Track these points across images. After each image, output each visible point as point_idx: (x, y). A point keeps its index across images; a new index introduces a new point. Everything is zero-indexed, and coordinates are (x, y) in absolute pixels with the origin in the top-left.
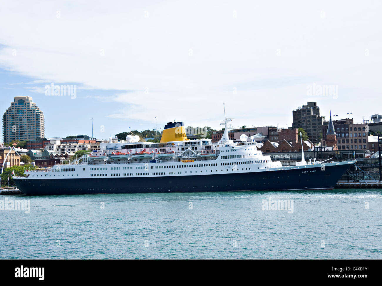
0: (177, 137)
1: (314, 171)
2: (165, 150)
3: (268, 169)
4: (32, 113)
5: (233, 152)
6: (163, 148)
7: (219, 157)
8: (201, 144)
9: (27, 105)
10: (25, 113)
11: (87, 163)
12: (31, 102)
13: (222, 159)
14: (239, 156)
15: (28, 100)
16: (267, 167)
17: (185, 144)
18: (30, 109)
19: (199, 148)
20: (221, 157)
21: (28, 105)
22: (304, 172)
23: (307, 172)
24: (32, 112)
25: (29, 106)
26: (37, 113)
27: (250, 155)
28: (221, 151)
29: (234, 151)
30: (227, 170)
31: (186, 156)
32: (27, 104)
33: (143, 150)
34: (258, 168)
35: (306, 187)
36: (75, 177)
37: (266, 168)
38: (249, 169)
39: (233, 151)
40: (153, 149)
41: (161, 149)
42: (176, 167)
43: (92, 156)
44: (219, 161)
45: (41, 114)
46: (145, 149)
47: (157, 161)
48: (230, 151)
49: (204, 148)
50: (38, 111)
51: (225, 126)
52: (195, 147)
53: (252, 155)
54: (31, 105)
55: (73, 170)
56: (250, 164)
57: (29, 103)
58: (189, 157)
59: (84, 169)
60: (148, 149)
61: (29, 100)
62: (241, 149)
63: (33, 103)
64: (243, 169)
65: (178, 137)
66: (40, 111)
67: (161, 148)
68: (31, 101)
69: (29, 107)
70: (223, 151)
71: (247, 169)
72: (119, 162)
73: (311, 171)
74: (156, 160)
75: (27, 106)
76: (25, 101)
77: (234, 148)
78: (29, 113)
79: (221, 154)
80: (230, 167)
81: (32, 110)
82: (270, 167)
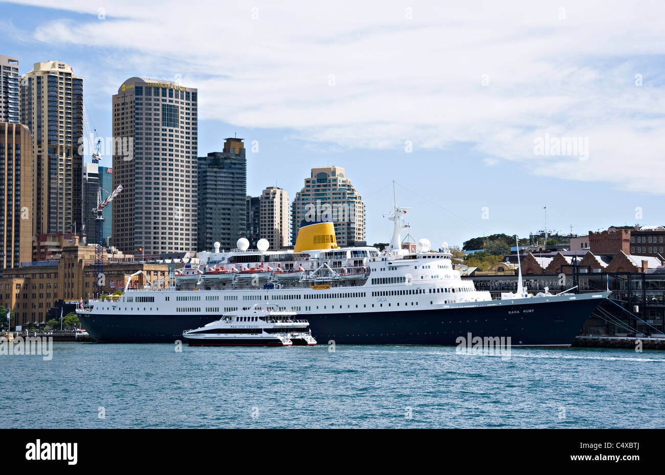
0: (316, 243)
1: (530, 311)
2: (292, 265)
3: (448, 305)
4: (340, 198)
5: (391, 271)
6: (289, 263)
7: (369, 281)
8: (349, 255)
9: (332, 183)
10: (329, 198)
11: (175, 287)
12: (339, 178)
13: (373, 284)
14: (402, 279)
15: (334, 173)
16: (449, 302)
17: (326, 255)
18: (337, 191)
19: (344, 263)
20: (373, 280)
21: (334, 183)
22: (513, 312)
23: (518, 312)
24: (341, 196)
25: (335, 185)
26: (349, 198)
27: (422, 277)
28: (373, 269)
29: (393, 269)
30: (381, 305)
31: (320, 278)
32: (331, 181)
33: (260, 266)
34: (431, 303)
35: (521, 342)
36: (154, 313)
37: (446, 302)
38: (417, 303)
39: (391, 269)
40: (274, 264)
41: (286, 264)
42: (302, 297)
43: (181, 275)
44: (368, 288)
45: (358, 201)
46: (262, 264)
47: (275, 286)
48: (387, 269)
49: (352, 263)
50: (352, 194)
51: (394, 222)
52: (338, 262)
53: (428, 277)
54: (339, 183)
55: (152, 299)
56: (419, 294)
57: (335, 180)
58: (325, 281)
59: (167, 299)
60: (267, 263)
61: (337, 173)
62: (407, 266)
63: (344, 179)
64: (406, 304)
65: (318, 243)
66: (356, 194)
67: (287, 262)
68: (342, 175)
69: (334, 187)
70: (375, 269)
71: (412, 304)
72: (224, 287)
73: (524, 311)
74: (274, 283)
75: (331, 185)
76: (329, 176)
77: (391, 263)
78: (336, 198)
79: (373, 275)
80: (385, 300)
81: (340, 194)
82: (455, 301)
